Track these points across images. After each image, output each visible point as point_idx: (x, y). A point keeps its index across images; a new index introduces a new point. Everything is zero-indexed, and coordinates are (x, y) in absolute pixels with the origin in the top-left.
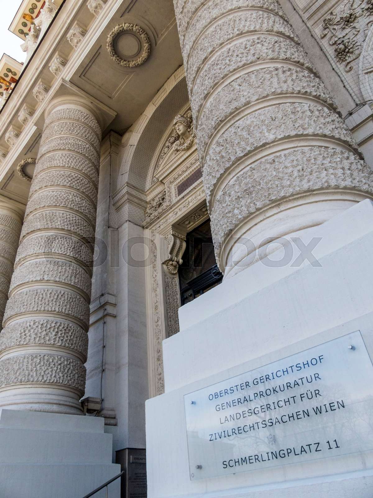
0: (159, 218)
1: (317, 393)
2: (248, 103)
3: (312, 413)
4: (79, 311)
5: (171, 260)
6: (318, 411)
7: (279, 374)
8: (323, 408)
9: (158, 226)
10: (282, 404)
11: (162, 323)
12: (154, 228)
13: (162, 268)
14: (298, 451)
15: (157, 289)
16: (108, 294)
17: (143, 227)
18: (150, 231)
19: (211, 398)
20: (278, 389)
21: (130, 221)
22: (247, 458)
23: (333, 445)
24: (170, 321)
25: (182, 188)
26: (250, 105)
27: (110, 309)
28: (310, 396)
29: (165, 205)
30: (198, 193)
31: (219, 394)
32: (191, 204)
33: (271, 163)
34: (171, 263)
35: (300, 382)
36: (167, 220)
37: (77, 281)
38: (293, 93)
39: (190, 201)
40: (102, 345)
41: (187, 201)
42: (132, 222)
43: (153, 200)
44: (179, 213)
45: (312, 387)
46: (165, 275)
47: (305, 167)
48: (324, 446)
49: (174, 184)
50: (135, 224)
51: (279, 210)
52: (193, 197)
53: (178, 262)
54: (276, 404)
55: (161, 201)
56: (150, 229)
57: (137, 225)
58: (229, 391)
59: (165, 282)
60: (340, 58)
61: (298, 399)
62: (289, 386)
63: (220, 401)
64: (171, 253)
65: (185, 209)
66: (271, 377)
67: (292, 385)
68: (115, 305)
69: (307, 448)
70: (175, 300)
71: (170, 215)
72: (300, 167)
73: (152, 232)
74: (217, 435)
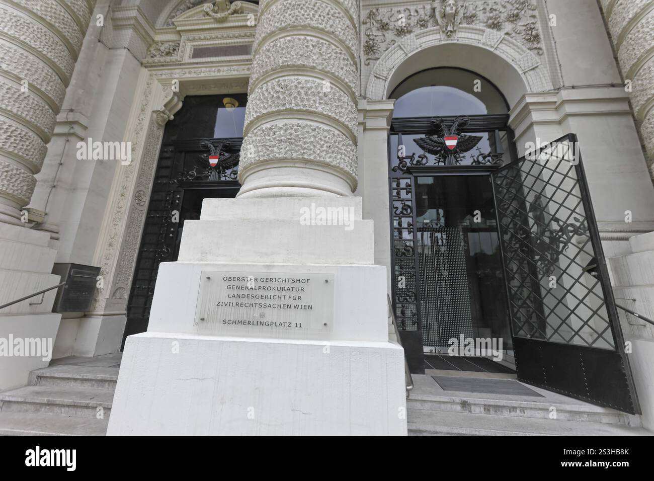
0: (163, 66)
1: (299, 298)
2: (314, 68)
3: (292, 307)
4: (44, 122)
5: (163, 112)
6: (296, 307)
7: (280, 280)
8: (300, 306)
9: (160, 72)
10: (276, 297)
11: (136, 165)
12: (154, 72)
13: (152, 116)
14: (278, 324)
15: (140, 132)
16: (80, 113)
17: (142, 64)
18: (149, 73)
19: (225, 279)
20: (276, 289)
21: (129, 50)
22: (243, 321)
23: (299, 325)
24: (145, 166)
25: (199, 53)
26: (313, 70)
27: (77, 130)
28: (294, 298)
29: (174, 58)
30: (213, 69)
31: (232, 279)
32: (202, 75)
33: (313, 130)
34: (162, 115)
35: (291, 289)
36: (171, 73)
37: (49, 88)
38: (343, 82)
39: (203, 71)
40: (59, 162)
41: (200, 69)
42: (131, 53)
43: (162, 43)
44: (188, 75)
45: (297, 294)
46: (153, 123)
47: (331, 147)
48: (293, 325)
49: (192, 44)
50: (134, 56)
51: (305, 166)
52: (208, 69)
53: (169, 117)
54: (272, 296)
55: (171, 51)
56: (149, 70)
57: (135, 58)
58: (241, 279)
59: (151, 129)
60: (366, 51)
61: (287, 297)
62: (284, 289)
63: (232, 283)
64: (165, 106)
65: (195, 75)
66: (274, 280)
67: (286, 289)
68: (85, 128)
69: (283, 324)
70: (155, 149)
71: (177, 71)
72: (329, 145)
73: (151, 75)
74: (224, 303)
